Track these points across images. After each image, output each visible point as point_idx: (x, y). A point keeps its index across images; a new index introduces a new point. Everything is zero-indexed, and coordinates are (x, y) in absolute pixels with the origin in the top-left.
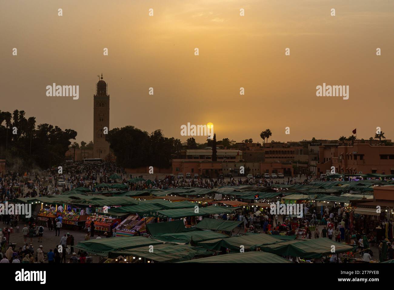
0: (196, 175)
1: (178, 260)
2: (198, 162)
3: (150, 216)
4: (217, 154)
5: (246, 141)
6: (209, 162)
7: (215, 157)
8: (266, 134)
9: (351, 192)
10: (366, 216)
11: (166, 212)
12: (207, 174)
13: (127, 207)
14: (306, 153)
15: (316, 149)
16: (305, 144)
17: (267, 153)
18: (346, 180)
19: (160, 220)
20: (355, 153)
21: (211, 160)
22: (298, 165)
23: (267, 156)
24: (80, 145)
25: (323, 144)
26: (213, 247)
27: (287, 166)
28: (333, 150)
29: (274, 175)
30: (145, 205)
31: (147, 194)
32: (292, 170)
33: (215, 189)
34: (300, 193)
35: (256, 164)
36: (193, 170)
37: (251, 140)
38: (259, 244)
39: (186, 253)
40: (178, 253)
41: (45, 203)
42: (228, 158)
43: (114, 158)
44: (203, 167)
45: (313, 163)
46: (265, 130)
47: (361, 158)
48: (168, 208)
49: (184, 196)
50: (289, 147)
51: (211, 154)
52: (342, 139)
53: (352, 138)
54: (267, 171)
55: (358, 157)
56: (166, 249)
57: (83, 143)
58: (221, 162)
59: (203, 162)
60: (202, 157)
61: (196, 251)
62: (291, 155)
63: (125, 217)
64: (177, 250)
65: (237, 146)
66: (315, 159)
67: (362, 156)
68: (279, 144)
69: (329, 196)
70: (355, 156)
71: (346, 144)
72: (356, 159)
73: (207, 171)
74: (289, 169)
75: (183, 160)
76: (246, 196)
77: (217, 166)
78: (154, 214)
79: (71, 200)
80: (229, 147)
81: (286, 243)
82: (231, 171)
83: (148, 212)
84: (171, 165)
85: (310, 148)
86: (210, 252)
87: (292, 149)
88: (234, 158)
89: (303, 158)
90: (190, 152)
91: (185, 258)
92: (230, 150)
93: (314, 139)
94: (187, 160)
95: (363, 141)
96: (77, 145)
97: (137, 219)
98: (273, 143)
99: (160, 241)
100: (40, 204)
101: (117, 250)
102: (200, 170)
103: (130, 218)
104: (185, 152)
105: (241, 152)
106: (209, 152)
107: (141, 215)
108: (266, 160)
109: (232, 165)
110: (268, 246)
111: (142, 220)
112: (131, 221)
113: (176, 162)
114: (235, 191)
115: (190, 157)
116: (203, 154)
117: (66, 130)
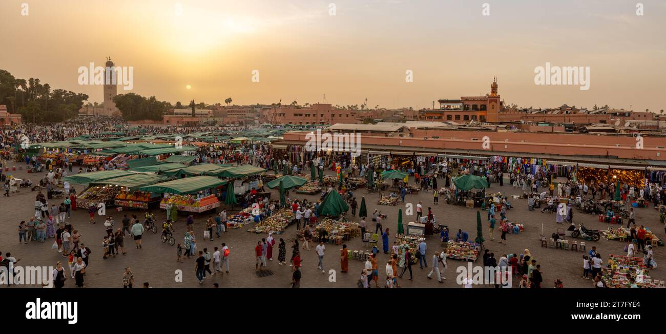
0: (181, 125)
1: (145, 185)
2: (182, 117)
3: (135, 154)
4: (195, 112)
5: (216, 104)
6: (190, 117)
7: (194, 114)
8: (229, 101)
9: (275, 135)
10: (279, 149)
11: (147, 152)
12: (188, 124)
13: (117, 149)
14: (253, 112)
15: (258, 110)
16: (253, 107)
17: (229, 111)
18: (274, 128)
19: (143, 157)
20: (279, 113)
21: (191, 116)
22: (248, 119)
23: (228, 113)
24: (93, 105)
25: (263, 107)
26: (175, 174)
27: (241, 120)
28: (268, 111)
29: (232, 125)
30: (132, 147)
31: (138, 139)
32: (244, 122)
33: (189, 135)
34: (244, 136)
35: (221, 119)
36: (178, 122)
37: (219, 104)
38: (207, 170)
39: (152, 180)
40: (145, 181)
41: (47, 148)
42: (203, 115)
43: (120, 114)
44: (186, 120)
45: (257, 118)
46: (227, 98)
47: (284, 115)
48: (148, 149)
49: (166, 140)
50: (243, 108)
51: (191, 112)
52: (273, 104)
53: (279, 104)
54: (228, 123)
55: (282, 115)
56: (137, 178)
57: (96, 103)
58: (198, 117)
59: (185, 117)
60: (185, 114)
61: (159, 178)
62: (244, 113)
63: (116, 156)
64: (146, 178)
65: (209, 107)
66: (258, 116)
67: (284, 114)
68: (238, 106)
69: (261, 138)
70: (280, 114)
71: (275, 108)
72: (280, 116)
73: (188, 123)
74: (242, 121)
75: (172, 116)
76: (209, 139)
77: (195, 120)
78: (137, 153)
79: (71, 144)
80: (204, 108)
81: (224, 169)
82: (205, 123)
83: (133, 152)
84: (163, 119)
85: (255, 109)
86: (170, 178)
87: (244, 110)
88: (207, 114)
89: (251, 115)
90: (176, 111)
91: (151, 183)
92: (205, 110)
93: (258, 104)
94: (174, 116)
95: (286, 106)
96: (91, 104)
97: (125, 156)
98: (234, 106)
99: (136, 172)
100: (43, 148)
101: (98, 181)
102: (183, 122)
103: (119, 156)
104: (173, 111)
105: (211, 111)
106: (190, 111)
107: (127, 155)
108: (228, 116)
109: (206, 119)
110: (213, 172)
111: (129, 157)
112: (120, 158)
113: (166, 117)
114: (202, 136)
115: (177, 114)
116: (186, 112)
117: (79, 94)
